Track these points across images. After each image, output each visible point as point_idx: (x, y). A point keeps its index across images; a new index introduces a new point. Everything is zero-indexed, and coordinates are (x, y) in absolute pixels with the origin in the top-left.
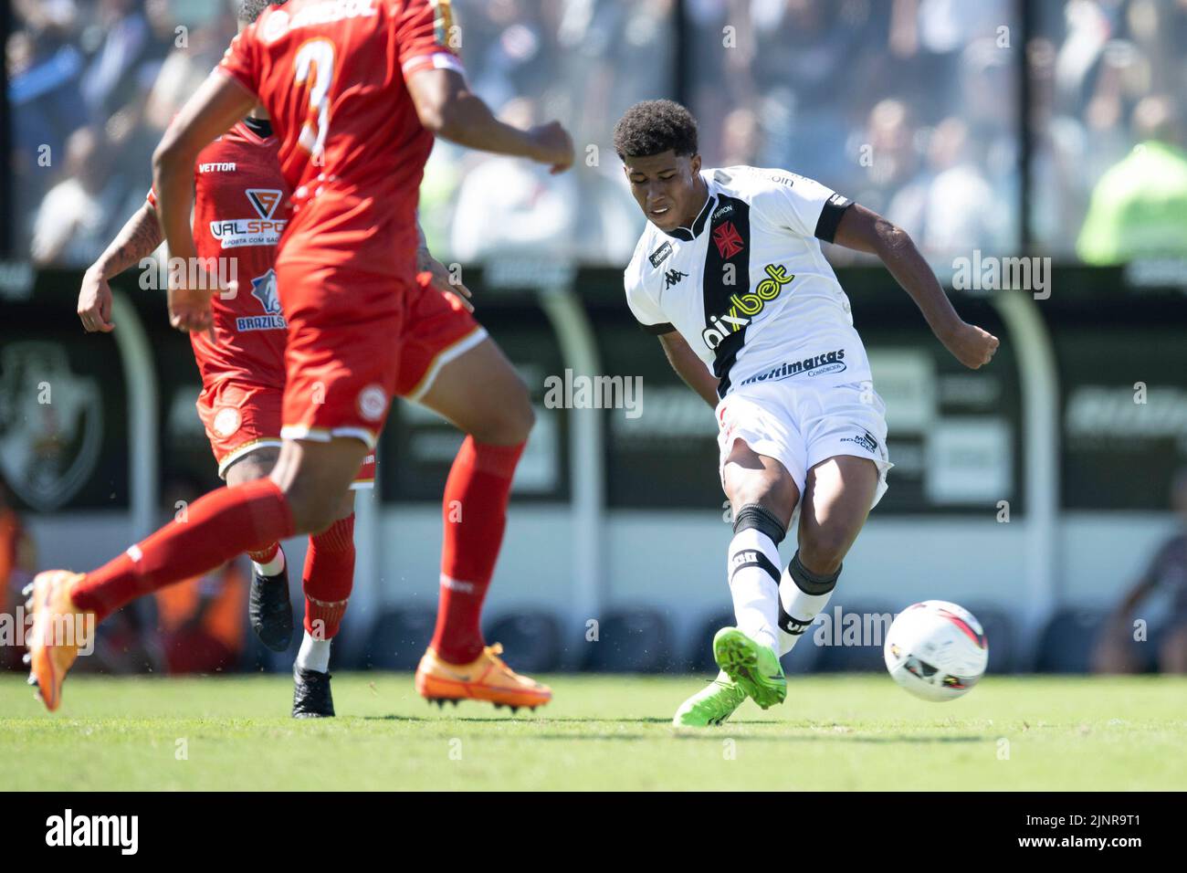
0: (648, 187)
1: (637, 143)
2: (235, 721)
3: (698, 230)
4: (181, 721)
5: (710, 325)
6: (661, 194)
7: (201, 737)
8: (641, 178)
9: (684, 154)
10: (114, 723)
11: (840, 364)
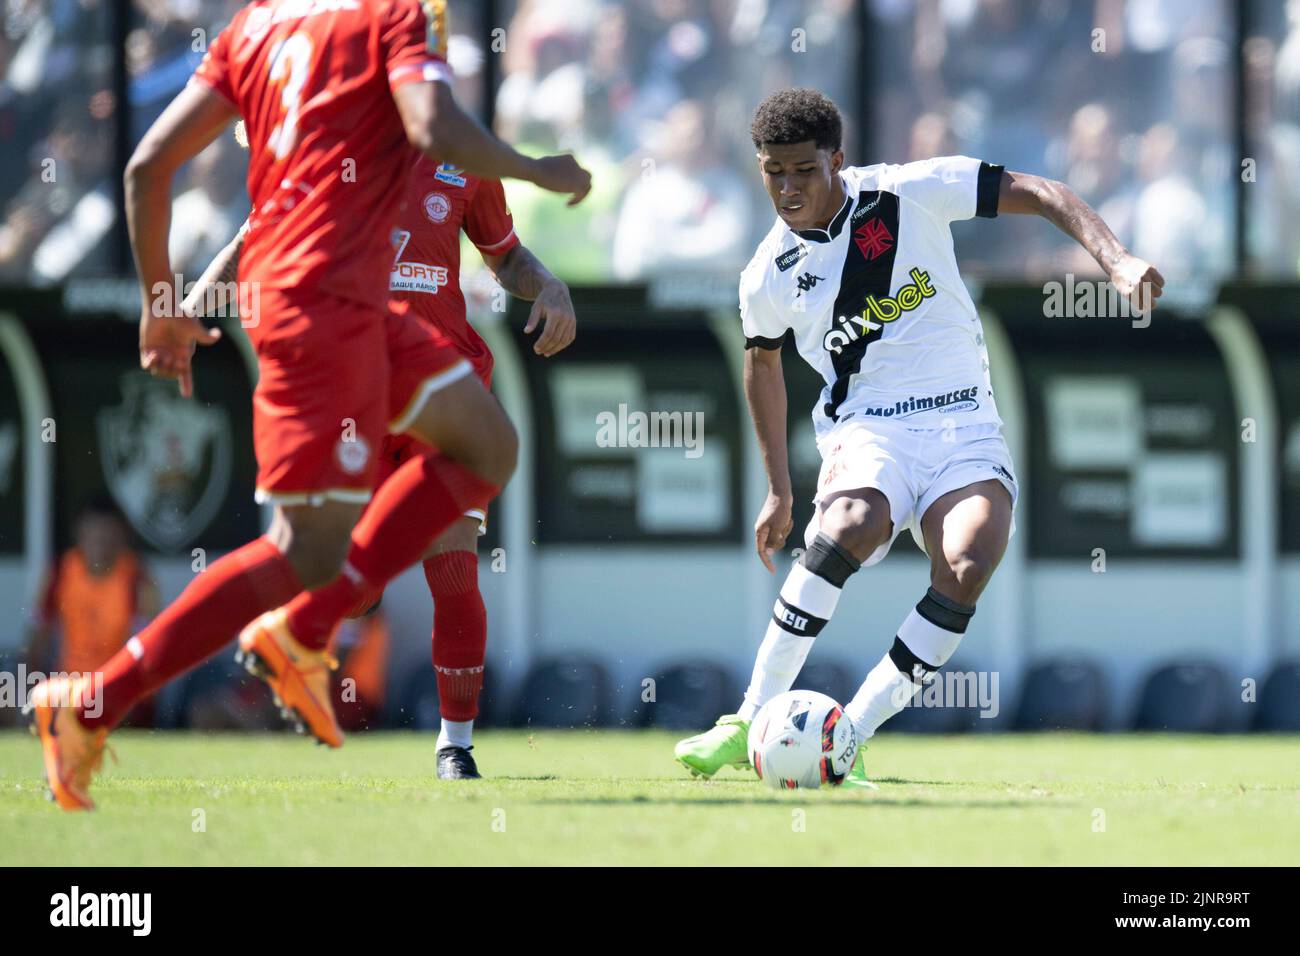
0: (784, 180)
1: (777, 128)
2: (376, 782)
3: (836, 231)
4: (318, 783)
5: (837, 326)
6: (797, 189)
7: (339, 800)
8: (776, 169)
9: (826, 148)
10: (244, 784)
11: (973, 403)
